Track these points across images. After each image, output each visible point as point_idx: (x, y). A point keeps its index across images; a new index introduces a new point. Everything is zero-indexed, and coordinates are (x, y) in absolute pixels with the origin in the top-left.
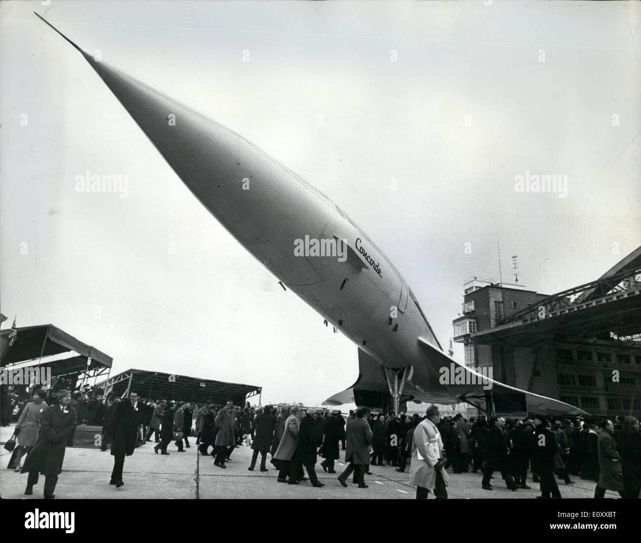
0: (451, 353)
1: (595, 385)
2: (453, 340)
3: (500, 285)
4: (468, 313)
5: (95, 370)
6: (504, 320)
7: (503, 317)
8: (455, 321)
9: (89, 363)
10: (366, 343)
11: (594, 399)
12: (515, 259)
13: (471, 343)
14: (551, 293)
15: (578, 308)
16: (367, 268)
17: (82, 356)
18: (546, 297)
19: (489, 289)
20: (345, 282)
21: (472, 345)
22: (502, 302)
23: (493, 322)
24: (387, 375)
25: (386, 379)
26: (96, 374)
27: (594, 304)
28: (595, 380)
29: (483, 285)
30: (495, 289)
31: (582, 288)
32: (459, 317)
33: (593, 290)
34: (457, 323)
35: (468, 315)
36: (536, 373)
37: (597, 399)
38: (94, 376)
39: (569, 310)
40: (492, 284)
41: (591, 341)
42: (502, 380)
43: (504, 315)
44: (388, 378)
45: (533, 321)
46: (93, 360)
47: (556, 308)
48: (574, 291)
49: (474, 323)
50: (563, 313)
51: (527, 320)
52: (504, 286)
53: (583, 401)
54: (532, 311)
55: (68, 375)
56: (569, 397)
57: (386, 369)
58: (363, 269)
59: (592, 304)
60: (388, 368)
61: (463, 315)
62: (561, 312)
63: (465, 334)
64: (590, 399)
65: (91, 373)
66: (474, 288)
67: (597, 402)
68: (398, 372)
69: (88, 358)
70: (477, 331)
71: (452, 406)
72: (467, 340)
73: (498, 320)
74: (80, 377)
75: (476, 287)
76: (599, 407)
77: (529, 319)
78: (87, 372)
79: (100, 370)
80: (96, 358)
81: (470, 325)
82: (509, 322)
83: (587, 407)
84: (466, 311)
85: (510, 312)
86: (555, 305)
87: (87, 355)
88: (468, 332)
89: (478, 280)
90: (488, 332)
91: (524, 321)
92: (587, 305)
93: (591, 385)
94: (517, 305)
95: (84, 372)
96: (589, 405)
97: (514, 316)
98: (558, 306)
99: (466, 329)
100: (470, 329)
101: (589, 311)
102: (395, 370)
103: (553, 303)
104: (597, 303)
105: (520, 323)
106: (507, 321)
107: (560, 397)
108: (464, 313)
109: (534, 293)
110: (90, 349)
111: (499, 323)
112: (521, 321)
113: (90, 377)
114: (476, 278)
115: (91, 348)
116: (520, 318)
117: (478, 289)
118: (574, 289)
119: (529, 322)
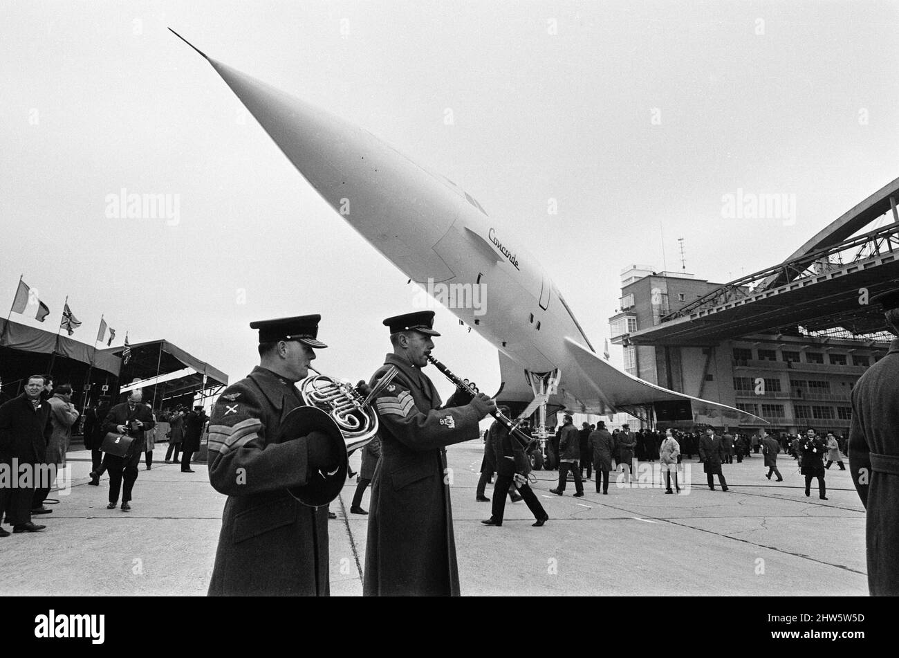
0: (607, 356)
1: (780, 390)
2: (609, 341)
3: (664, 273)
4: (627, 309)
5: (211, 389)
6: (670, 316)
7: (668, 312)
8: (611, 319)
9: (205, 381)
10: (506, 345)
11: (778, 406)
12: (682, 241)
13: (631, 344)
14: (725, 282)
15: (756, 298)
16: (503, 261)
17: (198, 374)
18: (719, 287)
19: (652, 279)
20: (479, 277)
21: (633, 347)
22: (667, 295)
23: (657, 319)
24: (532, 381)
25: (530, 385)
26: (212, 394)
27: (776, 293)
28: (779, 384)
29: (644, 275)
30: (658, 279)
31: (762, 274)
32: (617, 314)
33: (776, 275)
34: (614, 321)
35: (627, 311)
36: (708, 378)
37: (782, 406)
38: (210, 396)
39: (746, 301)
40: (654, 273)
41: (775, 338)
42: (668, 385)
43: (669, 310)
44: (532, 384)
45: (703, 316)
46: (208, 378)
47: (731, 298)
48: (753, 278)
49: (634, 320)
50: (739, 305)
51: (696, 315)
52: (669, 275)
53: (764, 409)
54: (702, 304)
55: (183, 395)
56: (747, 405)
57: (530, 374)
58: (498, 262)
59: (773, 292)
60: (532, 373)
61: (622, 312)
62: (736, 304)
63: (624, 333)
64: (773, 406)
65: (207, 392)
66: (633, 278)
67: (782, 410)
68: (544, 377)
69: (203, 375)
70: (638, 330)
71: (610, 418)
72: (626, 341)
73: (662, 316)
74: (196, 397)
75: (635, 277)
76: (783, 416)
77: (698, 314)
78: (204, 391)
79: (216, 389)
80: (210, 376)
81: (629, 324)
82: (676, 317)
83: (770, 416)
84: (625, 307)
85: (676, 307)
86: (730, 296)
87: (203, 373)
88: (627, 332)
89: (637, 268)
90: (651, 330)
91: (692, 316)
92: (768, 294)
93: (775, 390)
94: (684, 297)
95: (199, 392)
96: (772, 414)
97: (680, 310)
98: (733, 296)
99: (625, 328)
100: (630, 327)
101: (771, 301)
102: (541, 374)
103: (728, 293)
104: (779, 291)
105: (687, 319)
106: (673, 316)
107: (737, 405)
108: (622, 309)
109: (705, 281)
110: (205, 366)
111: (664, 319)
112: (689, 316)
113: (206, 397)
114: (635, 267)
115: (206, 364)
116: (688, 312)
117: (638, 279)
118: (752, 276)
119: (698, 317)
